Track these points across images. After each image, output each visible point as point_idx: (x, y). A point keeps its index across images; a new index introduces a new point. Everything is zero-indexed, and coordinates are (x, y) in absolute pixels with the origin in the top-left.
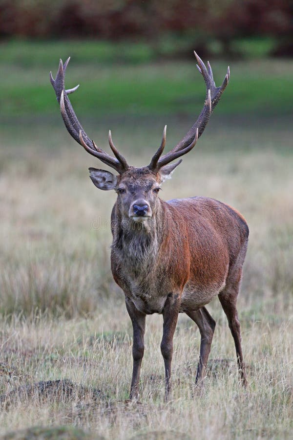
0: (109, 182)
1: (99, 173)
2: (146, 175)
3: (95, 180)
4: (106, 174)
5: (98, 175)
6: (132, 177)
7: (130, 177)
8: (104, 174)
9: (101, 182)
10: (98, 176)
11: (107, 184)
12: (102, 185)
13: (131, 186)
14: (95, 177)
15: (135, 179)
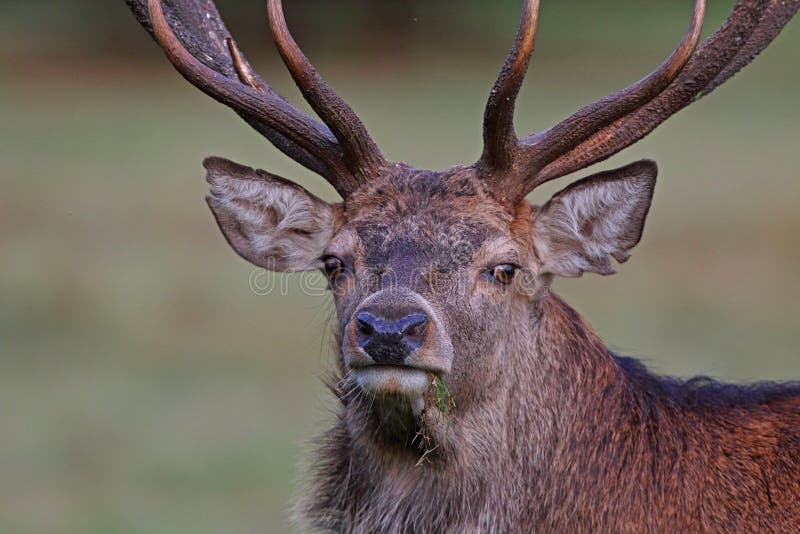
0: (297, 231)
1: (252, 188)
2: (458, 202)
3: (233, 217)
4: (287, 193)
5: (247, 195)
6: (391, 207)
7: (384, 204)
8: (274, 195)
9: (262, 231)
10: (246, 202)
11: (286, 243)
12: (262, 243)
13: (378, 240)
14: (233, 206)
15: (404, 215)
